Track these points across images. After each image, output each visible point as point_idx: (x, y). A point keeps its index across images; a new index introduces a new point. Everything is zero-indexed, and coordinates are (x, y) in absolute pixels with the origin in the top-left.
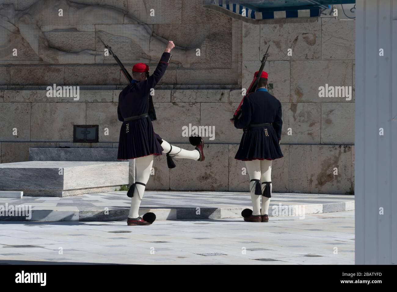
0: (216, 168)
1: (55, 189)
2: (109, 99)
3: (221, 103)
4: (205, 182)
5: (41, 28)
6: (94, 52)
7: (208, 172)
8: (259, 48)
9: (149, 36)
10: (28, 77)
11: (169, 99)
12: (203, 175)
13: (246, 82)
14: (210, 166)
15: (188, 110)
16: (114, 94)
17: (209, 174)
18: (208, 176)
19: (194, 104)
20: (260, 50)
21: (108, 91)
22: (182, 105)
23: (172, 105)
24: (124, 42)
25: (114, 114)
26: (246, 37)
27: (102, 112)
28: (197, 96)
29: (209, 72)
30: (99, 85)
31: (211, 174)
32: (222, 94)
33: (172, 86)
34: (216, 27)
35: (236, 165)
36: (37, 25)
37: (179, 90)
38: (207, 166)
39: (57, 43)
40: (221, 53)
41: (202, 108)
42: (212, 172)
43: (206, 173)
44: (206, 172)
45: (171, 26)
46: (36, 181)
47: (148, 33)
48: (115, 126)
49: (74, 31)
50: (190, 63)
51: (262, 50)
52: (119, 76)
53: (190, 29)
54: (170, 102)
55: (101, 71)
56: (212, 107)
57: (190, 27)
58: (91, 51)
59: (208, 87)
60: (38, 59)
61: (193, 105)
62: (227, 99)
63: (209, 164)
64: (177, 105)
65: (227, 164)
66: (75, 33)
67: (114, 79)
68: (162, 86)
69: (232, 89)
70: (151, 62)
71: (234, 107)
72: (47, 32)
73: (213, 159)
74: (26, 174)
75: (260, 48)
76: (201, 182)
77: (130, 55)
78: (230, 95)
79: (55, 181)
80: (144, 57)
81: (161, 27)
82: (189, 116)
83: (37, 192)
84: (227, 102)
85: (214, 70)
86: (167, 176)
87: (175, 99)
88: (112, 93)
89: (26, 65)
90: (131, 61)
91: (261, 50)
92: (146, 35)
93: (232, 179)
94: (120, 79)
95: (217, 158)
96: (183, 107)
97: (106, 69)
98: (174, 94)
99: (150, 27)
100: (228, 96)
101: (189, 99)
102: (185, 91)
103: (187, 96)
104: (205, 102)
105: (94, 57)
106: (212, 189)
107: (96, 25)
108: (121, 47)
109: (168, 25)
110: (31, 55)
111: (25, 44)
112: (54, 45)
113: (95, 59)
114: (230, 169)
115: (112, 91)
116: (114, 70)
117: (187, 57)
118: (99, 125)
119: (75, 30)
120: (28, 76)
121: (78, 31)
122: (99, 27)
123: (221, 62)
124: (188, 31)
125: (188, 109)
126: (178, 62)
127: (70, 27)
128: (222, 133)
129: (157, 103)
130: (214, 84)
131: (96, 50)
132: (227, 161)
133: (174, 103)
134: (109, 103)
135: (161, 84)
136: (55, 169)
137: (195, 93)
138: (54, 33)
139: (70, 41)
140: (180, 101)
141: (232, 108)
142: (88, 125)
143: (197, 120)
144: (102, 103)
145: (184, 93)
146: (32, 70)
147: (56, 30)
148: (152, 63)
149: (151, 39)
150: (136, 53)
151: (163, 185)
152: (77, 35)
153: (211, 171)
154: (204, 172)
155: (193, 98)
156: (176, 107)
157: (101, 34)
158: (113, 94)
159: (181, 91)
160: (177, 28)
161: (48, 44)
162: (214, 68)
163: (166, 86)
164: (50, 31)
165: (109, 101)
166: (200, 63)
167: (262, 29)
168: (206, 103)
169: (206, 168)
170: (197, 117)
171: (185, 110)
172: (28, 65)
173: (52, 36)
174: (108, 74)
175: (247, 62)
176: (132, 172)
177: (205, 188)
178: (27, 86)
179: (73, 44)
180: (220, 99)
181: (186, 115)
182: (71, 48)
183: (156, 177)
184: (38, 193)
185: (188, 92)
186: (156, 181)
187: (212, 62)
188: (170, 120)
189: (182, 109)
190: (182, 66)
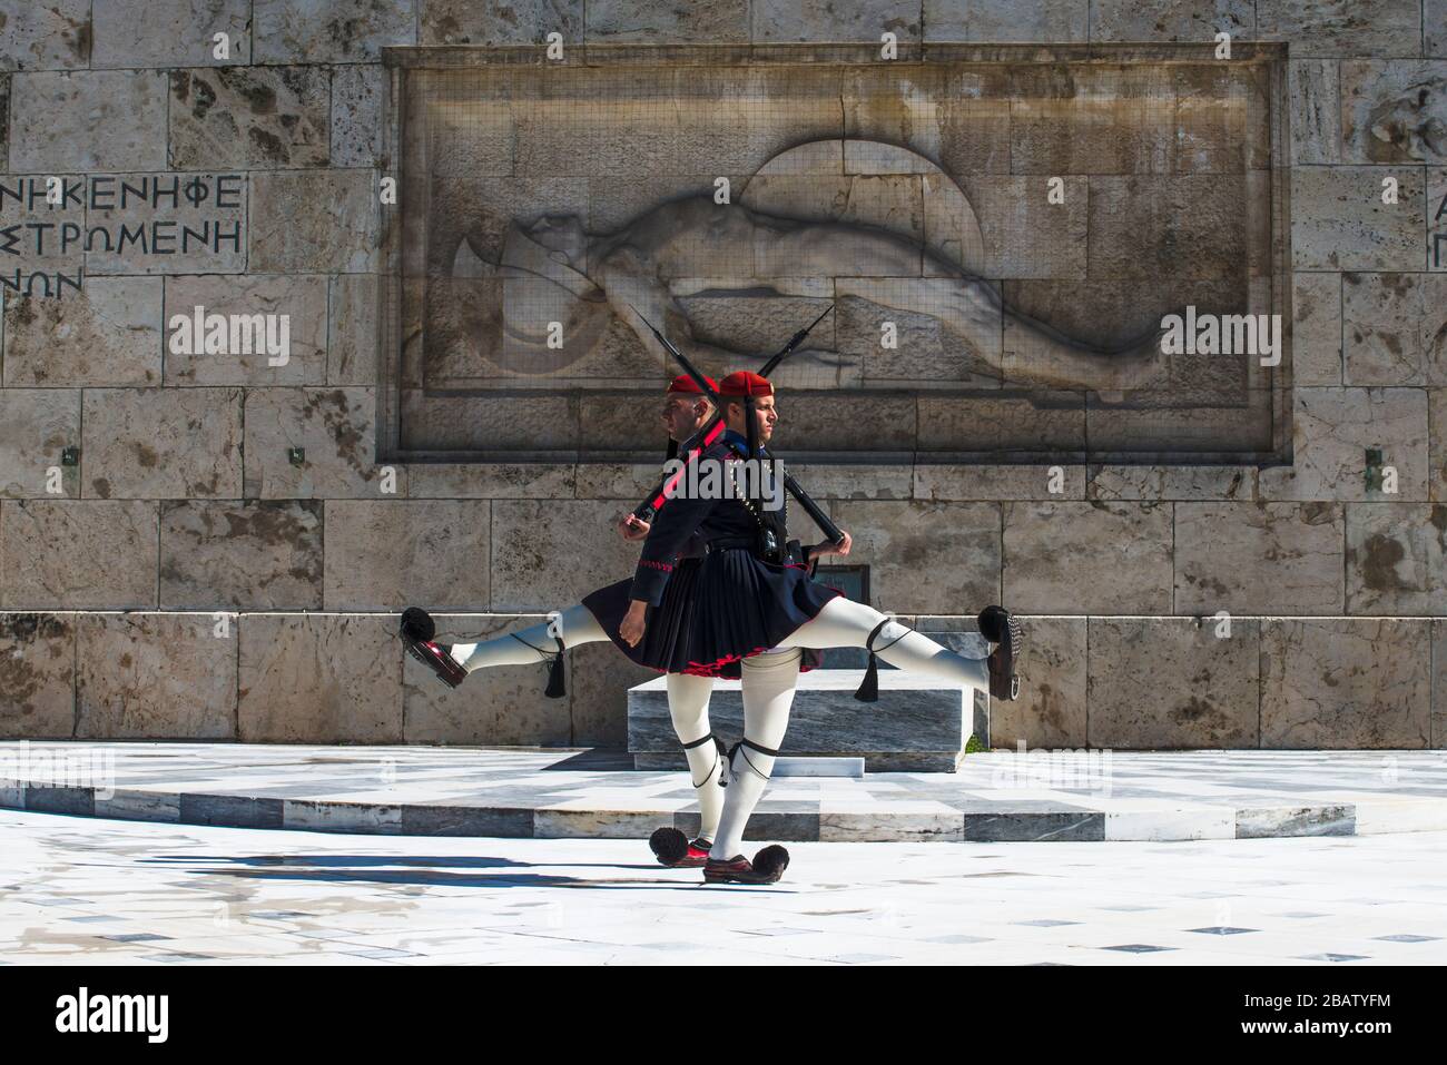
0: (1224, 684)
1: (936, 749)
2: (899, 490)
3: (1235, 504)
4: (1192, 722)
5: (671, 287)
6: (834, 358)
7: (1201, 697)
8: (1341, 352)
9: (996, 312)
10: (636, 427)
11: (1082, 492)
12: (1186, 705)
13: (1306, 446)
14: (1207, 679)
15: (1139, 522)
16: (916, 478)
17: (1204, 703)
18: (1201, 707)
19: (1155, 505)
20: (1342, 356)
21: (901, 468)
22: (1118, 509)
23: (1090, 507)
24: (921, 329)
25: (917, 534)
26: (1302, 320)
27: (881, 528)
28: (1162, 484)
29: (1182, 416)
30: (855, 450)
31: (1209, 701)
32: (1238, 479)
33: (1082, 455)
34: (1188, 291)
35: (1281, 675)
36: (658, 277)
37: (1111, 467)
38: (1196, 680)
39: (717, 330)
40: (1213, 363)
41: (1178, 518)
42: (1211, 697)
43: (1193, 700)
44: (1195, 695)
45: (1056, 284)
46: (876, 728)
47: (993, 304)
48: (919, 569)
49: (769, 296)
50: (1125, 391)
51: (1348, 358)
52: (915, 425)
53: (1111, 295)
54: (1085, 501)
55: (859, 409)
56: (1207, 516)
57: (1113, 289)
58: (825, 353)
59: (1187, 458)
60: (662, 376)
61: (1153, 509)
62: (1250, 491)
63: (1203, 675)
64: (1106, 508)
65: (1254, 674)
66: (773, 301)
67: (899, 435)
68: (1051, 454)
69: (1263, 465)
70: (1005, 387)
71: (1272, 513)
72: (687, 297)
73: (1214, 659)
74: (846, 708)
75: (1345, 352)
76: (1179, 724)
77: (939, 366)
78: (1258, 482)
79: (935, 728)
80: (982, 371)
81: (1026, 288)
82: (1142, 538)
83: (876, 758)
84: (1251, 499)
85: (1197, 412)
86: (1079, 710)
87: (1100, 491)
88: (910, 475)
89: (626, 392)
90: (943, 383)
91: (1345, 356)
92: (988, 309)
93: (1270, 716)
94: (917, 432)
95: (1227, 657)
96: (1123, 513)
97: (873, 406)
98: (1098, 477)
99: (992, 288)
100: (1253, 483)
101: (1139, 491)
102: (1129, 468)
103: (1134, 483)
104: (1187, 501)
105: (833, 370)
106: (1212, 743)
107: (837, 280)
108: (915, 344)
109: (1047, 283)
110: (641, 364)
111: (621, 332)
112: (709, 335)
113: (838, 377)
114: (1266, 686)
115: (909, 467)
116: (899, 408)
117: (1116, 373)
118: (872, 565)
119: (771, 292)
120: (636, 423)
121: (784, 296)
122: (847, 286)
123: (1214, 389)
124: (1105, 300)
125: (1137, 519)
126: (1086, 386)
127: (755, 282)
128: (1238, 586)
129: (1045, 503)
130: (1198, 449)
131: (839, 349)
132: (1255, 664)
133: (1098, 504)
134: (901, 502)
135: (1050, 450)
136: (935, 691)
137: (1158, 475)
138: (708, 301)
139: (758, 323)
140: (1112, 496)
141: (1265, 516)
142: (839, 566)
143: (1164, 550)
144: (880, 504)
145: (1126, 475)
146: (646, 405)
147: (711, 293)
148: (1006, 390)
149: (1006, 321)
150: (956, 360)
151: (1067, 735)
152: (781, 308)
153: (1210, 692)
154: (1190, 697)
155: (1152, 487)
156: (1102, 513)
157: (853, 304)
158: (912, 477)
159: (1118, 468)
160: (1074, 293)
161: (692, 333)
162: (1196, 406)
163: (1064, 454)
164: (695, 296)
165: (901, 496)
166: (1154, 391)
167: (1349, 300)
168: (1190, 504)
169: (1194, 685)
170: (1165, 542)
171: (1127, 522)
172: (632, 390)
173: (701, 307)
174: (880, 419)
175: (1308, 389)
176: (982, 699)
177: (1191, 742)
178: (639, 453)
179: (766, 333)
180: (1232, 493)
181: (1133, 536)
182: (762, 344)
183: (1046, 713)
184: (879, 761)
185: (1138, 472)
186: (1046, 723)
187: (1188, 388)
188: (1084, 549)
189: (1119, 519)
190: (1098, 399)
